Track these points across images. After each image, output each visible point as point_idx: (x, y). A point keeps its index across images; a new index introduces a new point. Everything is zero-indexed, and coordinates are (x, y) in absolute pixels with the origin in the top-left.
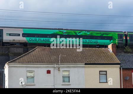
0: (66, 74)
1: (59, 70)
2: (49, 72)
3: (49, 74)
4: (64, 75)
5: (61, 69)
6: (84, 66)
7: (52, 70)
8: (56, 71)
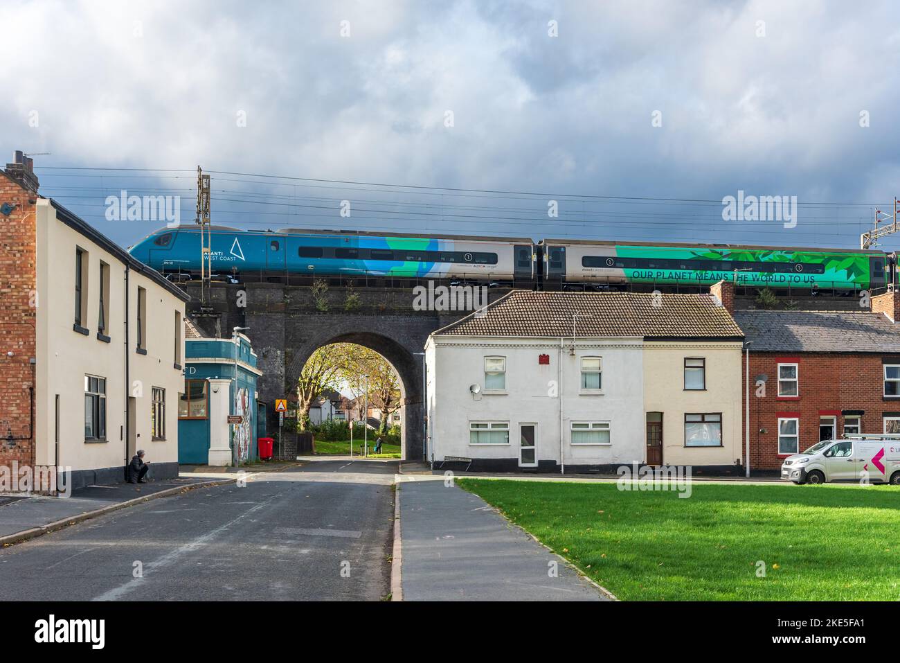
0: (592, 365)
1: (573, 355)
2: (544, 360)
3: (544, 365)
4: (586, 368)
5: (578, 353)
6: (642, 343)
7: (552, 354)
8: (565, 358)
